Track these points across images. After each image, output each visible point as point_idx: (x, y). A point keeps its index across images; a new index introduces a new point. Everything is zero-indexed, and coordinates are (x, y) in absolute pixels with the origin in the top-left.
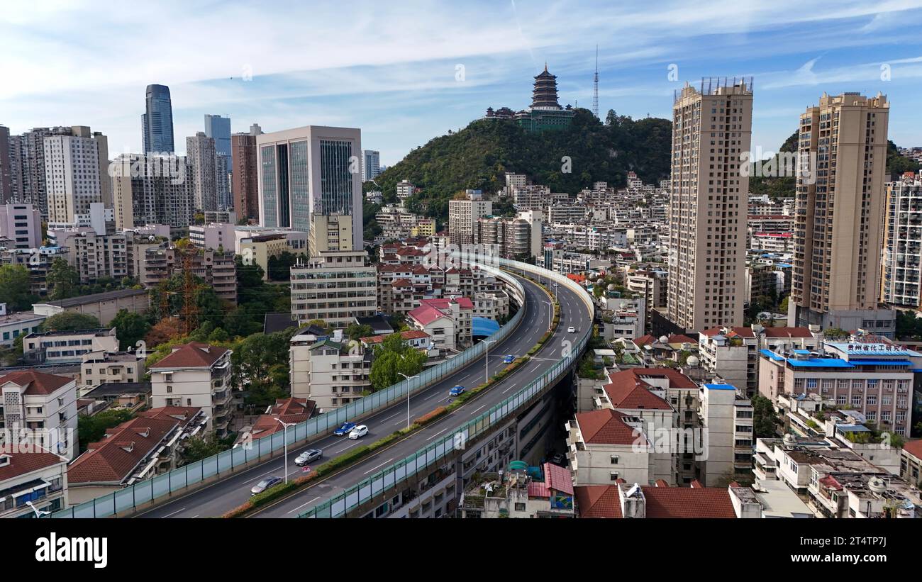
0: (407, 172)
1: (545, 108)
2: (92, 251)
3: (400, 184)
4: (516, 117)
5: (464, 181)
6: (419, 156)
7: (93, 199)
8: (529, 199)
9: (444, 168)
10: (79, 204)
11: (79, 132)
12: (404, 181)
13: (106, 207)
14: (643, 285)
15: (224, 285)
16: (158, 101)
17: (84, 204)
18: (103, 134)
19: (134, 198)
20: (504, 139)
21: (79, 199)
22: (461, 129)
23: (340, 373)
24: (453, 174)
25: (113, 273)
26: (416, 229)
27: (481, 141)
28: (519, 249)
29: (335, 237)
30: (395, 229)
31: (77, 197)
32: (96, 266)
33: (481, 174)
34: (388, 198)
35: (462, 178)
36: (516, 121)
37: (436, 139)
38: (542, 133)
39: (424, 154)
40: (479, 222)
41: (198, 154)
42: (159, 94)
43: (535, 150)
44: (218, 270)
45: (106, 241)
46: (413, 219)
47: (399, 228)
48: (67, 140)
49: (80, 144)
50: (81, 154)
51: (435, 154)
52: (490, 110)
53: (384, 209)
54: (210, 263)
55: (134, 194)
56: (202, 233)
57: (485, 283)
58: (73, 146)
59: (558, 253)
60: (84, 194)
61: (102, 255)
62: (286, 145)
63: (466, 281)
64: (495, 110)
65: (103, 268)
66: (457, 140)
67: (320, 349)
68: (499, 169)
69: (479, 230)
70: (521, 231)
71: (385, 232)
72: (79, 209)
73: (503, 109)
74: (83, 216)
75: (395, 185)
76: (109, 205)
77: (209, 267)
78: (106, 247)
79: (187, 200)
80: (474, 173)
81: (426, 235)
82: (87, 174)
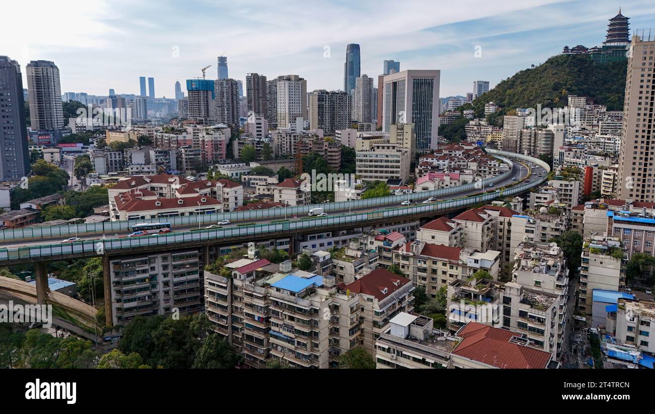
0: (495, 96)
1: (616, 44)
2: (284, 141)
3: (487, 105)
4: (589, 52)
5: (533, 102)
6: (506, 85)
7: (298, 115)
8: (585, 115)
9: (521, 92)
10: (291, 118)
11: (293, 78)
12: (491, 103)
13: (304, 120)
14: (612, 177)
15: (332, 160)
16: (352, 54)
17: (294, 118)
18: (305, 79)
19: (319, 115)
20: (574, 69)
21: (291, 115)
22: (542, 63)
24: (526, 97)
25: (293, 153)
26: (491, 136)
27: (554, 72)
28: (544, 151)
29: (401, 137)
30: (475, 135)
31: (290, 114)
32: (285, 149)
33: (547, 97)
34: (477, 114)
35: (532, 100)
36: (588, 55)
37: (521, 72)
38: (611, 63)
39: (510, 83)
40: (521, 131)
41: (362, 88)
42: (354, 49)
43: (601, 78)
44: (330, 152)
45: (290, 136)
46: (490, 129)
47: (478, 135)
48: (287, 83)
49: (293, 85)
50: (293, 91)
51: (518, 83)
52: (566, 48)
53: (471, 122)
54: (326, 148)
55: (319, 112)
56: (340, 134)
57: (497, 170)
58: (290, 87)
59: (569, 154)
60: (293, 113)
61: (288, 143)
62: (396, 82)
63: (482, 168)
64: (570, 48)
65: (288, 150)
66: (536, 72)
68: (563, 93)
69: (521, 136)
70: (545, 137)
71: (468, 138)
72: (291, 121)
73: (578, 46)
74: (293, 124)
75: (484, 106)
76: (306, 119)
77: (326, 150)
78: (290, 139)
79: (347, 116)
80: (542, 96)
81: (497, 140)
82: (296, 101)
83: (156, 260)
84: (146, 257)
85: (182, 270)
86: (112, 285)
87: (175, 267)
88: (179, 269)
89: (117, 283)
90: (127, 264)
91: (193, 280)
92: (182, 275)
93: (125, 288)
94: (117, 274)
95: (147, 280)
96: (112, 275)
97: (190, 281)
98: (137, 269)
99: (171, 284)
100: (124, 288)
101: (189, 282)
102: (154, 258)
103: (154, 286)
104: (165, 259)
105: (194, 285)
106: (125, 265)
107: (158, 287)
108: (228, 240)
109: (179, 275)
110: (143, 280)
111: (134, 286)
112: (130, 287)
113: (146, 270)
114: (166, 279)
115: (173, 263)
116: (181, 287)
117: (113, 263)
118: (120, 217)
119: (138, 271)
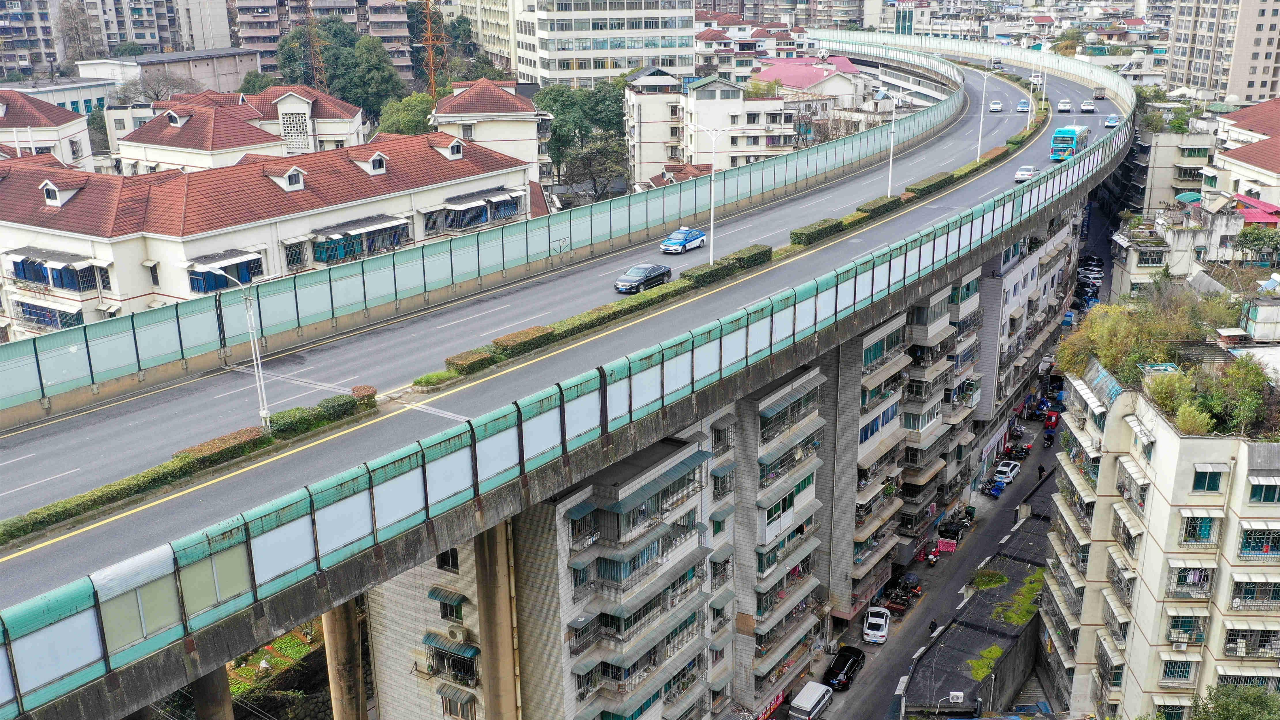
23: (744, 131)
67: (711, 88)
111: (656, 623)
114: (720, 542)
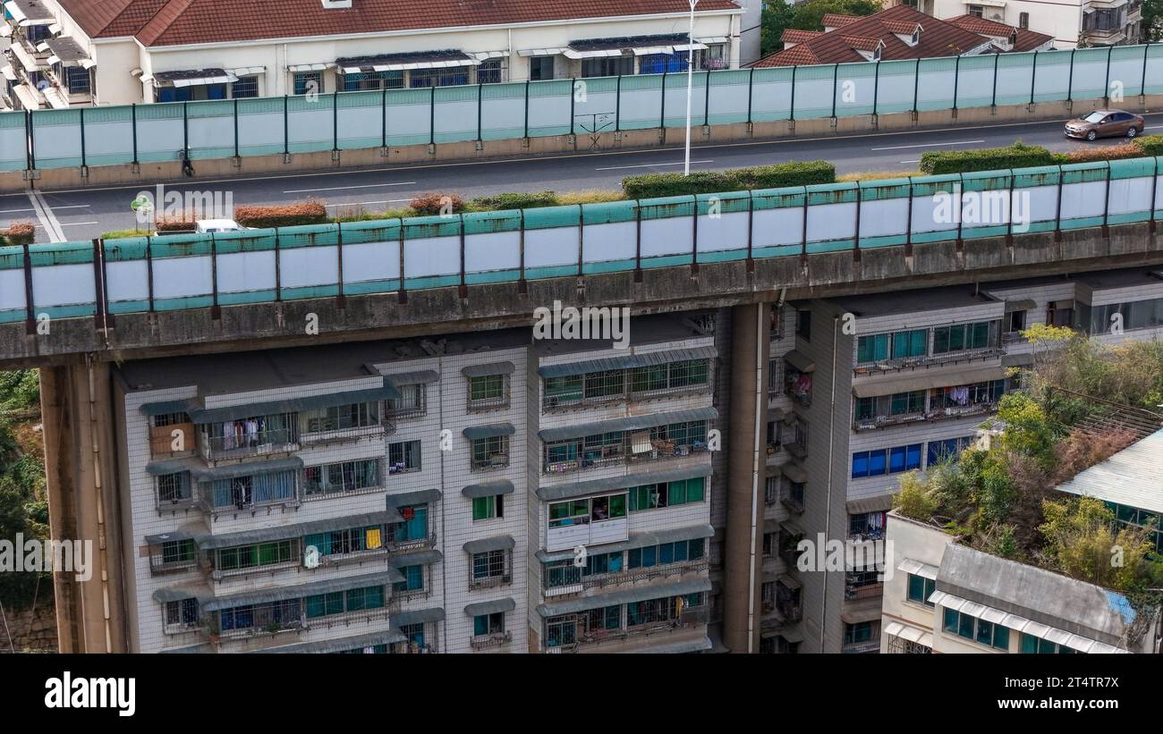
83: (432, 393)
84: (366, 372)
85: (605, 474)
86: (140, 565)
87: (558, 451)
88: (587, 465)
89: (174, 552)
90: (240, 423)
91: (666, 547)
92: (604, 506)
93: (229, 589)
94: (170, 488)
95: (374, 539)
96: (142, 493)
97: (650, 550)
98: (312, 458)
99: (519, 567)
100: (221, 591)
101: (643, 556)
102: (419, 383)
103: (412, 577)
104: (485, 388)
105: (676, 577)
106: (229, 429)
107: (437, 587)
108: (930, 268)
109: (579, 506)
110: (343, 539)
111: (288, 580)
112: (261, 583)
113: (365, 464)
114: (490, 530)
115: (548, 422)
116: (591, 592)
117: (146, 409)
118: (100, 81)
119: (314, 474)
